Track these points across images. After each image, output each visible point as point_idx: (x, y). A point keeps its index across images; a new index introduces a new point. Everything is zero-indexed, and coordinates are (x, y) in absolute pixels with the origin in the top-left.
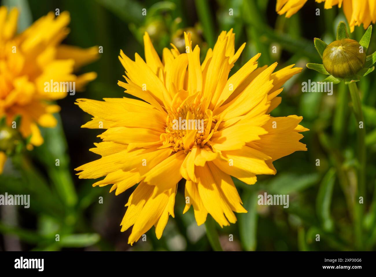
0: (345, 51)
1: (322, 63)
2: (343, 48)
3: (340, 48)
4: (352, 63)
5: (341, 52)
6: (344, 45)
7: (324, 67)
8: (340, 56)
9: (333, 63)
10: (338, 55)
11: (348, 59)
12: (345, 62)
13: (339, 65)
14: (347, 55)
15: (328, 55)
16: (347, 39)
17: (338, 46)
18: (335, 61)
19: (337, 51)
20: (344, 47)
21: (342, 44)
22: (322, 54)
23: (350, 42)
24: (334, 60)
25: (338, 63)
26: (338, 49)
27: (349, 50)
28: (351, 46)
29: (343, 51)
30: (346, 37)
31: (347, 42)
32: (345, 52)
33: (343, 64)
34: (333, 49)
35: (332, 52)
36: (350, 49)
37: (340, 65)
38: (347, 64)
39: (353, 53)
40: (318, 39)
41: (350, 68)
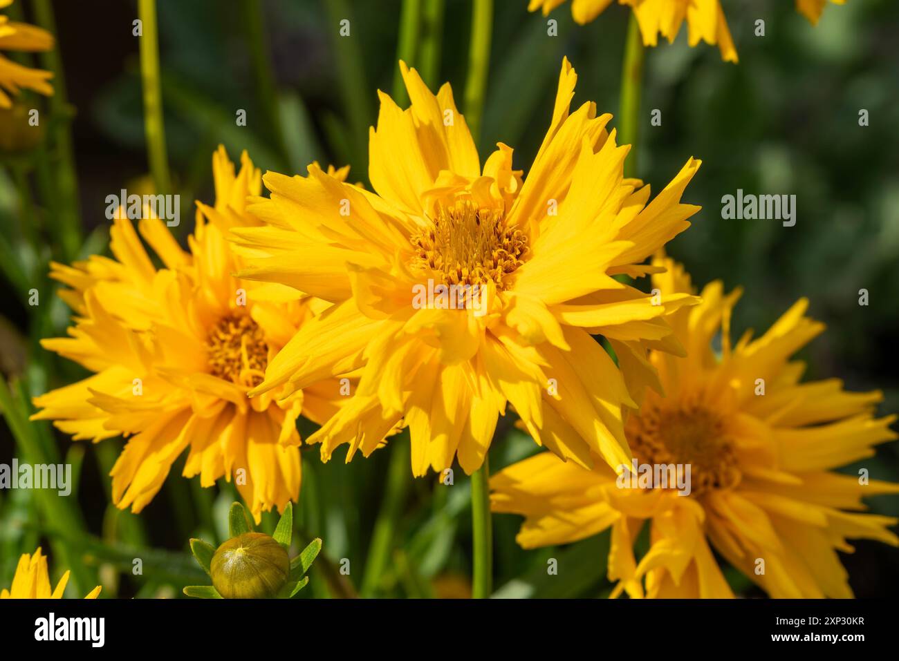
0: (250, 555)
1: (211, 584)
2: (246, 551)
3: (240, 552)
4: (266, 575)
5: (243, 559)
6: (246, 545)
7: (215, 591)
8: (243, 565)
9: (231, 579)
10: (239, 564)
11: (258, 569)
12: (253, 575)
13: (242, 582)
14: (255, 562)
15: (220, 567)
16: (249, 534)
17: (236, 547)
18: (234, 577)
19: (235, 558)
20: (247, 548)
21: (243, 543)
22: (209, 568)
23: (257, 538)
24: (232, 575)
25: (241, 580)
26: (236, 554)
27: (256, 552)
28: (260, 545)
29: (246, 555)
30: (248, 531)
31: (252, 539)
32: (250, 557)
33: (249, 579)
34: (227, 555)
35: (227, 561)
36: (259, 551)
37: (246, 582)
38: (257, 578)
39: (265, 558)
40: (196, 540)
41: (264, 585)
